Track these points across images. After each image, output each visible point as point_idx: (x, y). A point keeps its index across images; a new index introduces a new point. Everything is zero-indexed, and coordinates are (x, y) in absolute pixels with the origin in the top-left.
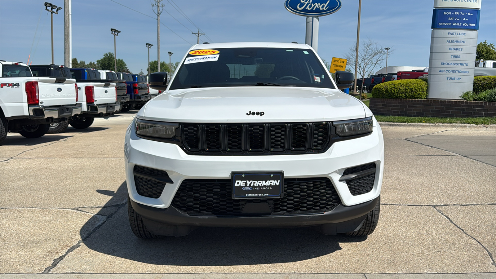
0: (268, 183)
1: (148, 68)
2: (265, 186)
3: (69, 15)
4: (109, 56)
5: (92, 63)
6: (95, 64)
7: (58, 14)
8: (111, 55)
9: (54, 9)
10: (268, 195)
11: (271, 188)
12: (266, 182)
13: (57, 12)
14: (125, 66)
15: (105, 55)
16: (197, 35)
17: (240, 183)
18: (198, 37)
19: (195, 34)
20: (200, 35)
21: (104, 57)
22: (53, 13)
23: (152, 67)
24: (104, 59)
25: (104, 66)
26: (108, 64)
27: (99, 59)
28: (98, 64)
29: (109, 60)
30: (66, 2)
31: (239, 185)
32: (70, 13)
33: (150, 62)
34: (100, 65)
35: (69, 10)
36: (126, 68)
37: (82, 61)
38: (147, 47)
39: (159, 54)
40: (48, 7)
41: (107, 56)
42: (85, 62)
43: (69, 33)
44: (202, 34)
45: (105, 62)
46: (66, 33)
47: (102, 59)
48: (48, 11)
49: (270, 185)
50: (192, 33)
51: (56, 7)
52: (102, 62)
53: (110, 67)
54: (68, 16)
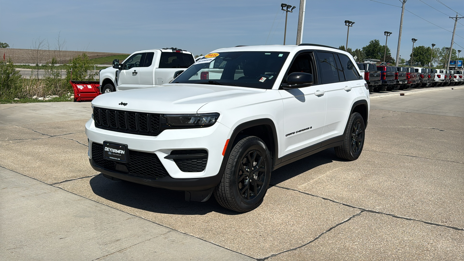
0: (119, 152)
1: (412, 54)
2: (117, 153)
3: (303, 12)
4: (375, 42)
5: (358, 50)
6: (361, 51)
7: (292, 12)
8: (377, 42)
9: (289, 8)
10: (119, 159)
11: (121, 155)
12: (118, 150)
13: (292, 11)
14: (389, 52)
15: (370, 42)
16: (455, 19)
17: (107, 149)
18: (456, 21)
19: (452, 18)
20: (458, 19)
21: (370, 44)
22: (288, 12)
23: (416, 53)
24: (370, 45)
25: (369, 53)
26: (373, 50)
27: (365, 46)
28: (363, 51)
29: (374, 47)
30: (301, 1)
31: (106, 150)
32: (304, 11)
33: (414, 48)
34: (365, 52)
35: (303, 8)
36: (390, 54)
37: (349, 49)
38: (385, 35)
39: (400, 41)
40: (284, 7)
41: (373, 43)
42: (352, 49)
43: (301, 27)
44: (461, 18)
45: (370, 49)
46: (299, 28)
47: (368, 46)
48: (283, 11)
49: (120, 153)
50: (450, 18)
51: (291, 6)
52: (367, 49)
53: (374, 53)
54: (301, 13)
